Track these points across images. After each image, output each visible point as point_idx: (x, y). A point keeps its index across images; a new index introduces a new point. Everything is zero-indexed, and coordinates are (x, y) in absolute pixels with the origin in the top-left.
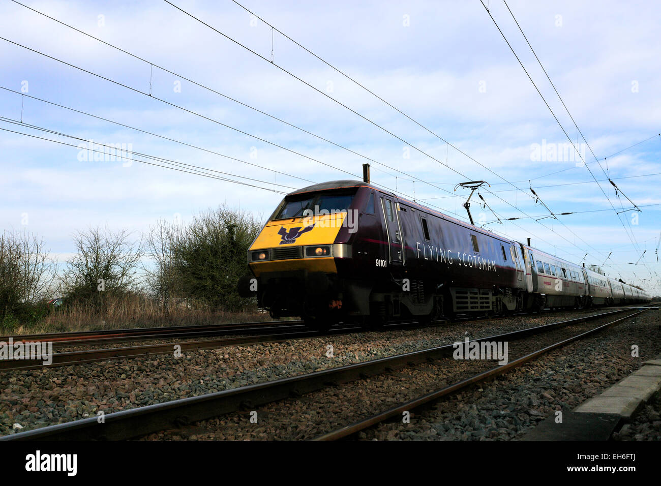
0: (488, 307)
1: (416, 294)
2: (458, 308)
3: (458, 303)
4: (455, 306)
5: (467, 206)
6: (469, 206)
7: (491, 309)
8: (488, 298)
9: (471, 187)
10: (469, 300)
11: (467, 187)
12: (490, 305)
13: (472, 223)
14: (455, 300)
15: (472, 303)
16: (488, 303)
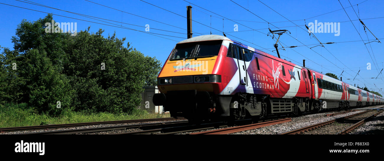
0: (290, 110)
1: (253, 103)
2: (274, 111)
3: (274, 108)
4: (272, 109)
5: (276, 46)
6: (277, 46)
7: (292, 111)
8: (290, 104)
9: (278, 33)
10: (280, 106)
11: (276, 33)
12: (291, 108)
13: (279, 57)
14: (272, 106)
15: (281, 107)
16: (290, 107)
